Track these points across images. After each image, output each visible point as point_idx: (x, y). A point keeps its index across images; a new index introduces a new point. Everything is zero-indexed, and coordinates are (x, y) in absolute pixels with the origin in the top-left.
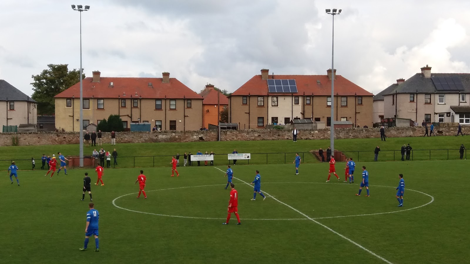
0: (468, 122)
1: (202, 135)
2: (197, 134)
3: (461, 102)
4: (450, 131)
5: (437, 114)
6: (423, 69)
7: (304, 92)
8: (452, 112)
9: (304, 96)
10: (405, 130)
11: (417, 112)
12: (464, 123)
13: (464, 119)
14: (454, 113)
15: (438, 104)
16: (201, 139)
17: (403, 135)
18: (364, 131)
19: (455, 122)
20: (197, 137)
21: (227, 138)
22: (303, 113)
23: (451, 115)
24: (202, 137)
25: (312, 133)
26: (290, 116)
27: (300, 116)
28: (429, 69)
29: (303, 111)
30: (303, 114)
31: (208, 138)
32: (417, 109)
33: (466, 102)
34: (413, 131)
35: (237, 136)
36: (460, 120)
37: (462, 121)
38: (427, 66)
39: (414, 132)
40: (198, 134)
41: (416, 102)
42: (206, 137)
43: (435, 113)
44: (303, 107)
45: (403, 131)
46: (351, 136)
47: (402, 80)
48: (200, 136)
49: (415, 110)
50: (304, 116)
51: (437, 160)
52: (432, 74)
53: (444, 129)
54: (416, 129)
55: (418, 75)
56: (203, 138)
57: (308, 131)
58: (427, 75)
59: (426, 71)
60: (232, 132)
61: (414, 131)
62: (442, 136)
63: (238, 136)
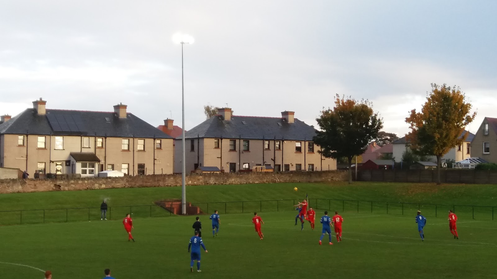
0: (92, 173)
3: (83, 148)
4: (70, 185)
5: (53, 162)
6: (36, 103)
8: (72, 160)
10: (11, 183)
11: (27, 160)
12: (88, 175)
13: (88, 169)
14: (74, 161)
15: (55, 149)
17: (8, 191)
19: (77, 173)
23: (71, 163)
28: (44, 103)
32: (27, 156)
33: (90, 148)
34: (21, 185)
36: (82, 170)
37: (84, 172)
38: (41, 99)
39: (24, 187)
41: (26, 146)
43: (51, 161)
45: (8, 185)
47: (9, 117)
49: (25, 156)
51: (53, 223)
52: (47, 111)
53: (62, 182)
55: (29, 111)
58: (42, 111)
59: (39, 106)
61: (23, 185)
62: (59, 191)
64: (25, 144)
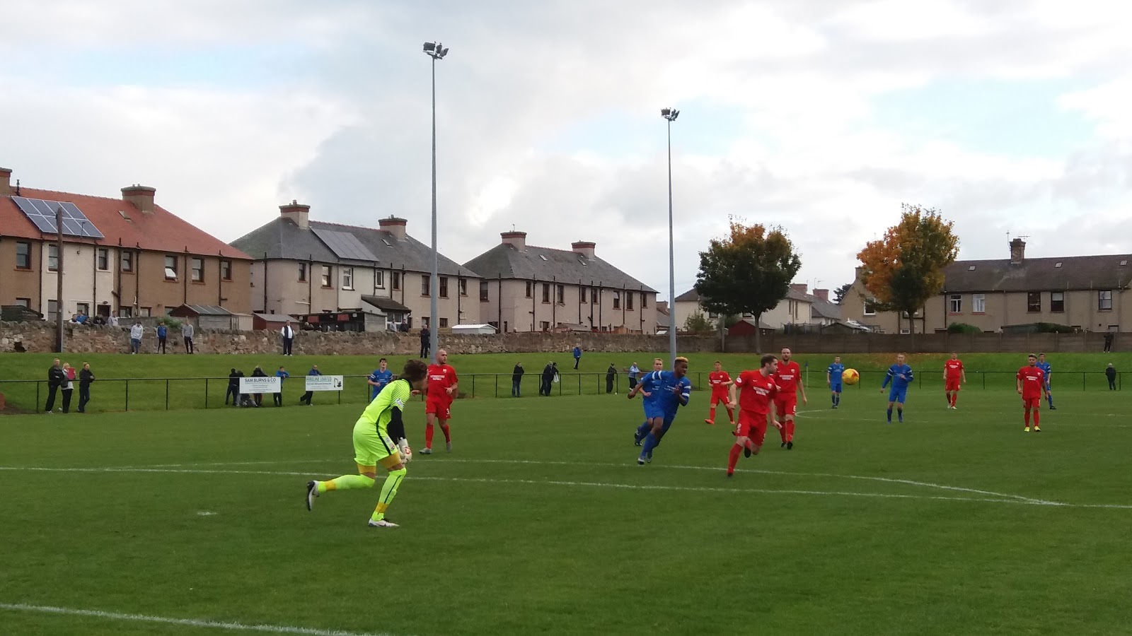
1: (21, 336)
2: (11, 333)
3: (376, 288)
7: (120, 239)
8: (368, 308)
9: (119, 249)
11: (310, 306)
15: (343, 289)
16: (19, 347)
18: (323, 339)
20: (10, 343)
21: (73, 347)
22: (117, 293)
24: (20, 343)
25: (236, 339)
26: (89, 300)
27: (111, 301)
29: (116, 289)
30: (117, 295)
31: (34, 344)
32: (310, 298)
33: (385, 289)
35: (93, 342)
36: (388, 324)
38: (295, 202)
40: (14, 334)
42: (28, 342)
43: (338, 308)
44: (117, 279)
46: (301, 350)
48: (16, 340)
49: (307, 299)
50: (119, 301)
54: (400, 338)
56: (24, 346)
57: (229, 336)
58: (304, 223)
60: (83, 332)
63: (95, 343)
64: (307, 279)
